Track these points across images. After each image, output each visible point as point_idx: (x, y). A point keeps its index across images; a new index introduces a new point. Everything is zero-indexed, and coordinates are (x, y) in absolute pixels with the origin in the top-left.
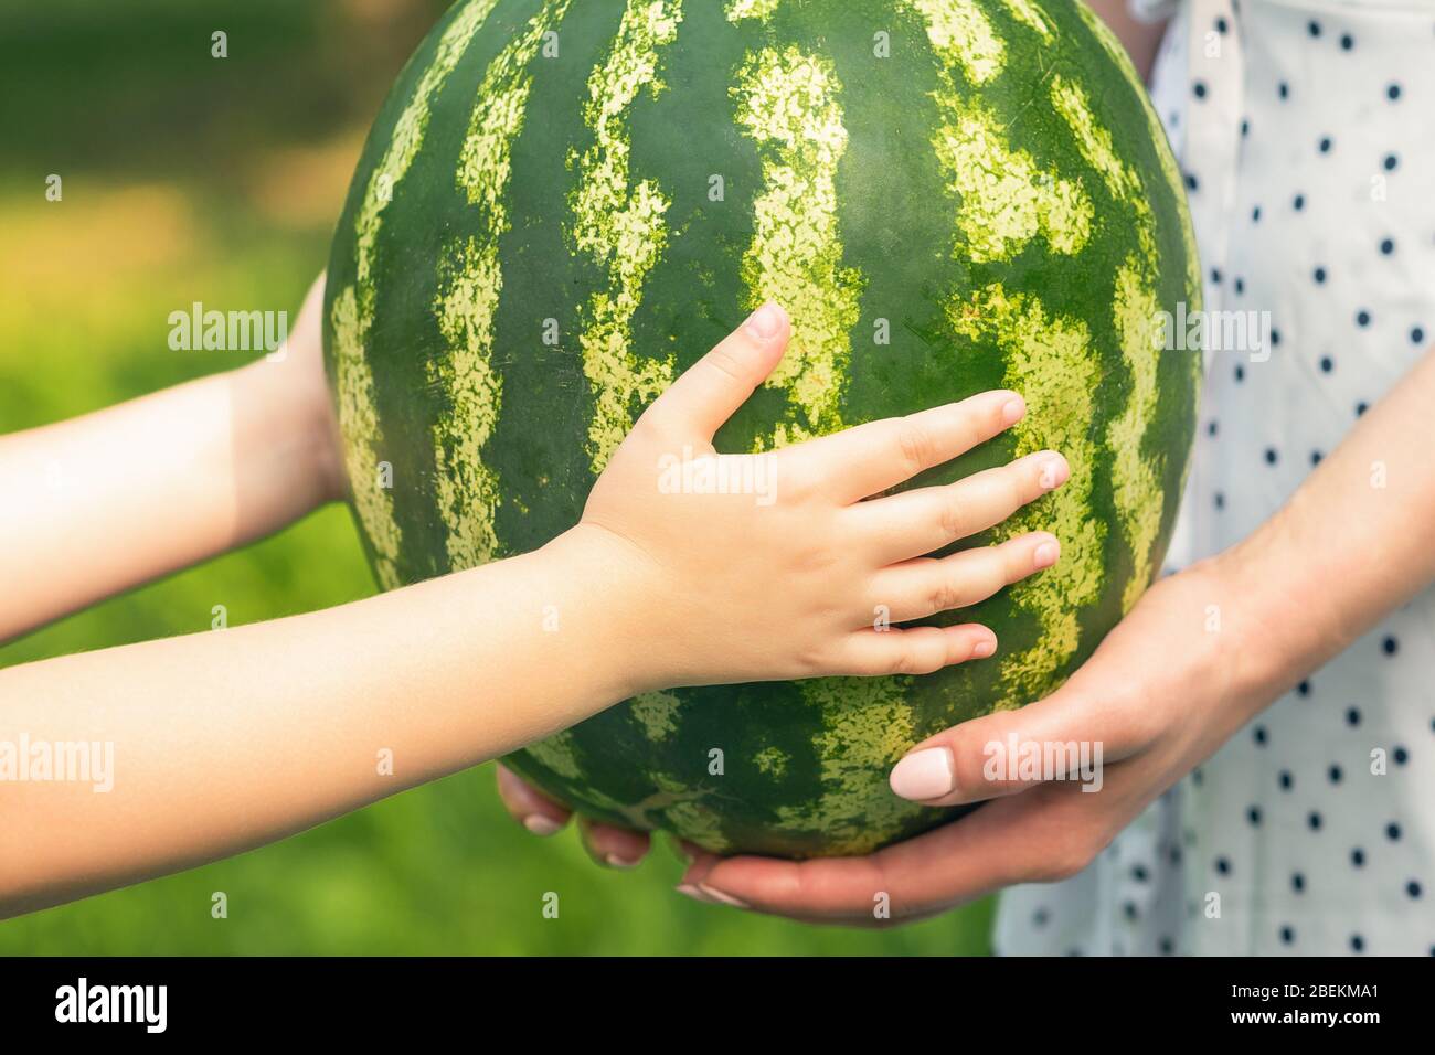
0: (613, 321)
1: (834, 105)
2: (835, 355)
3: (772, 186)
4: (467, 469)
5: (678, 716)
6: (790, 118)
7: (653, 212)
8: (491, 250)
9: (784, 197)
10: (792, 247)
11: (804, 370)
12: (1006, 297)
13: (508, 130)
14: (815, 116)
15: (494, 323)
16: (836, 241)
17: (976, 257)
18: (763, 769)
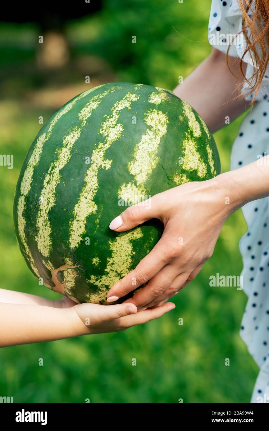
0: (102, 149)
1: (166, 125)
2: (148, 173)
3: (147, 134)
4: (55, 174)
5: (80, 243)
6: (156, 123)
7: (120, 130)
8: (80, 129)
9: (149, 137)
10: (147, 147)
11: (140, 173)
12: (186, 178)
13: (93, 108)
14: (161, 125)
15: (75, 143)
16: (157, 150)
17: (184, 167)
18: (93, 263)
